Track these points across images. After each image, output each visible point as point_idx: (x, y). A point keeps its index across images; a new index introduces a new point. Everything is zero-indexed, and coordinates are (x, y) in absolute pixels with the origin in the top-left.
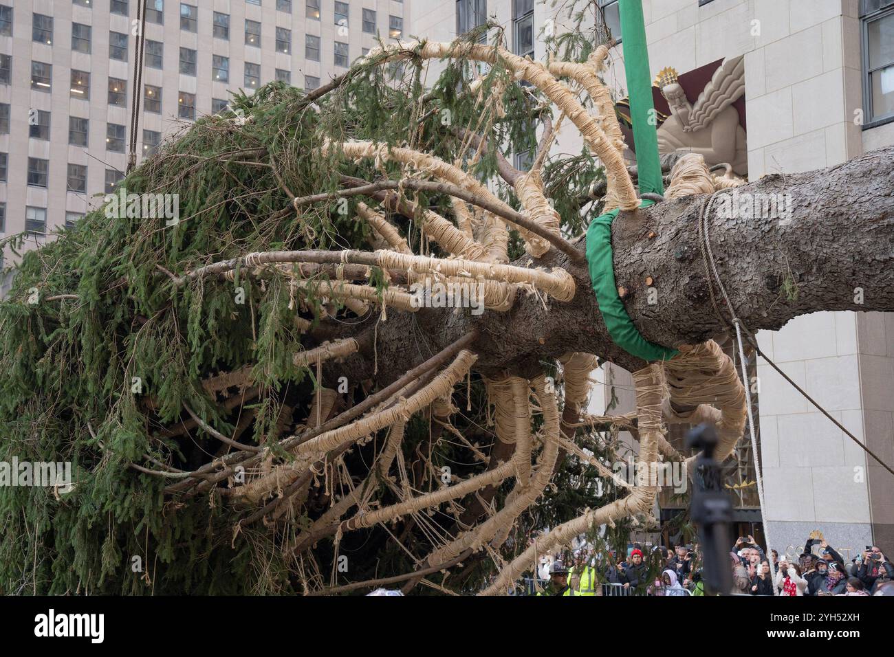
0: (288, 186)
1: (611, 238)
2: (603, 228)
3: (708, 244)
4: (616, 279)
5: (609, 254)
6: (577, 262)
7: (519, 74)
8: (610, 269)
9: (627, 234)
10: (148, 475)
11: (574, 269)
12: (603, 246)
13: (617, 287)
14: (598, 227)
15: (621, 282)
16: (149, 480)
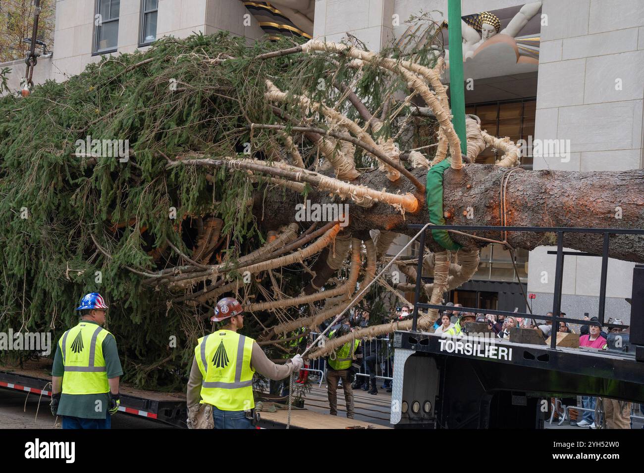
0: (248, 115)
1: (443, 182)
2: (439, 175)
3: (505, 201)
4: (444, 206)
5: (442, 192)
6: (420, 192)
7: (410, 83)
8: (441, 200)
9: (453, 182)
10: (135, 273)
11: (418, 195)
12: (438, 186)
13: (444, 211)
14: (435, 174)
15: (447, 209)
16: (136, 277)
